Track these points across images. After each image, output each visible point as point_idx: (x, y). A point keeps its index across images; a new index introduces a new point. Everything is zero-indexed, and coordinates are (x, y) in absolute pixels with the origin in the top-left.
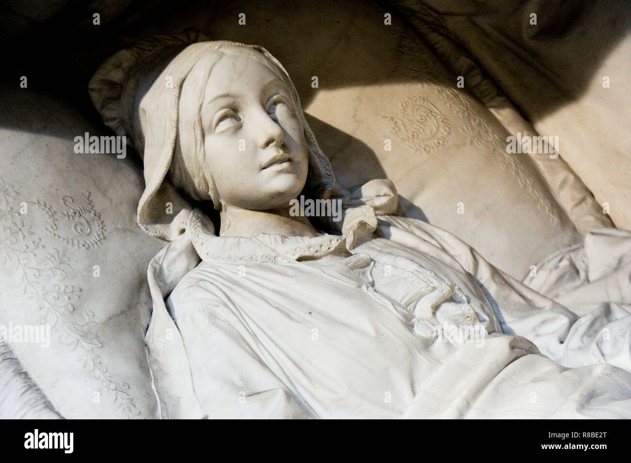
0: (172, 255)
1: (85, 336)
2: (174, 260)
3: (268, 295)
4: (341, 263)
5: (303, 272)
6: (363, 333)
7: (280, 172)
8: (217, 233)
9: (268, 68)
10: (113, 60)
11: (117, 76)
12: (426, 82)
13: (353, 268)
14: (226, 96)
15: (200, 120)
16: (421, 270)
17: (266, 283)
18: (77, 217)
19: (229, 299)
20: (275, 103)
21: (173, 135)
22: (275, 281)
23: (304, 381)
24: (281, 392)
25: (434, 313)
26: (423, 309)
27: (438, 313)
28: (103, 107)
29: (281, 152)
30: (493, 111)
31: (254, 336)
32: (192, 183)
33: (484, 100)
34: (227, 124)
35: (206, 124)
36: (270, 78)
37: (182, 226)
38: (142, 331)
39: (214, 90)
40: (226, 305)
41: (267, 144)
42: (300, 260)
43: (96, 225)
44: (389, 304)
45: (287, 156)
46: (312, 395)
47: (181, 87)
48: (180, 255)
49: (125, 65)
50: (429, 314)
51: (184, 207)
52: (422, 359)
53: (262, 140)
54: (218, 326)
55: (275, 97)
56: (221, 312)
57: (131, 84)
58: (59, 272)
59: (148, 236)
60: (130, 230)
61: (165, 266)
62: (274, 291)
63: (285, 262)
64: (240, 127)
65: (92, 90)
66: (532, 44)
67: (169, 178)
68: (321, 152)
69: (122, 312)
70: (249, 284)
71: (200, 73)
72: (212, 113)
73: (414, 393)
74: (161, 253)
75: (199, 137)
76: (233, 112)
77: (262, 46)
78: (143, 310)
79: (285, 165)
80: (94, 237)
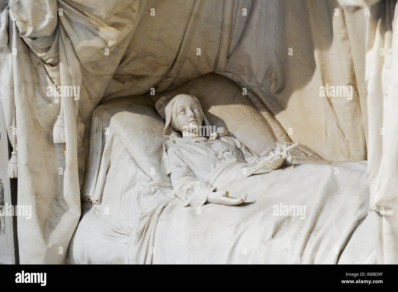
0: (170, 141)
1: (148, 155)
2: (170, 143)
3: (187, 149)
4: (204, 143)
5: (196, 144)
6: (205, 156)
7: (194, 123)
8: (182, 137)
9: (193, 100)
10: (161, 99)
11: (161, 102)
12: (241, 104)
13: (207, 144)
14: (183, 106)
15: (177, 111)
16: (222, 145)
17: (188, 147)
18: (149, 132)
19: (179, 149)
20: (194, 108)
21: (171, 115)
22: (189, 146)
23: (192, 165)
24: (186, 166)
25: (223, 154)
26: (221, 153)
27: (224, 154)
28: (158, 109)
29: (194, 119)
30: (261, 112)
31: (183, 157)
32: (176, 126)
33: (259, 109)
34: (182, 112)
35: (178, 112)
36: (193, 102)
37: (173, 136)
38: (161, 156)
39: (180, 105)
40: (178, 150)
41: (191, 117)
42: (196, 142)
43: (153, 134)
44: (212, 151)
45: (196, 120)
46: (194, 168)
47: (173, 104)
48: (171, 142)
49: (163, 100)
50: (222, 154)
51: (174, 131)
52: (218, 162)
53: (190, 116)
54: (176, 154)
55: (194, 107)
56: (177, 152)
57: (164, 104)
58: (144, 143)
59: (165, 138)
60: (160, 135)
61: (168, 144)
62: (189, 148)
63: (193, 143)
64: (185, 113)
65: (156, 106)
66: (274, 95)
67: (170, 125)
68: (207, 120)
69: (157, 152)
70: (184, 147)
71: (177, 101)
72: (179, 110)
73: (215, 168)
74: (167, 141)
75: (176, 115)
76: (184, 110)
77: (193, 95)
78: (161, 152)
79: (195, 122)
80: (152, 136)
